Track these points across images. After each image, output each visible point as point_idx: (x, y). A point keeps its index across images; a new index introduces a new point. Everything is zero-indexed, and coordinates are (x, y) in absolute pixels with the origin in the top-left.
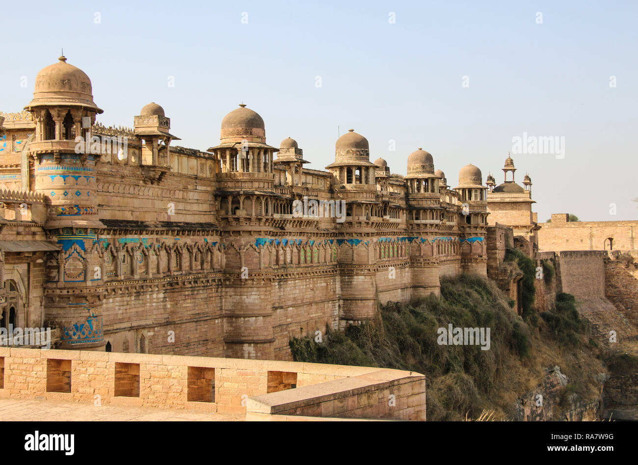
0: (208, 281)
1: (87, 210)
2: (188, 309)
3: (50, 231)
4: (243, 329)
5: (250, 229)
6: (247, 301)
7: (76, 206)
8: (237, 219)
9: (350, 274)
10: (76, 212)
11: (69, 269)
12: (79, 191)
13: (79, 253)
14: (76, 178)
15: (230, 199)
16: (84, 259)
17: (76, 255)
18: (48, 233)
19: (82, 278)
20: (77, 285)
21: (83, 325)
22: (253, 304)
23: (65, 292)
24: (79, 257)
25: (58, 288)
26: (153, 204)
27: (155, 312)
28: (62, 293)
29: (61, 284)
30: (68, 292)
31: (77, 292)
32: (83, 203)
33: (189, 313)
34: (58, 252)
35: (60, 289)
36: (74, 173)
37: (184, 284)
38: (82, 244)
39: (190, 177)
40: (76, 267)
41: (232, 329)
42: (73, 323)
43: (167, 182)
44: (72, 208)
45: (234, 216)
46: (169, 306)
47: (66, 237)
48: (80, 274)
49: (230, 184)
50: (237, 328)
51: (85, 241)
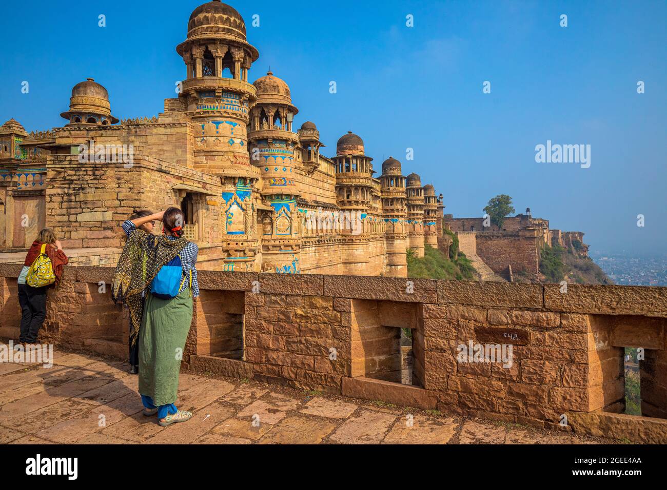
0: (335, 240)
1: (290, 182)
2: (326, 257)
3: (265, 196)
4: (354, 271)
5: (358, 207)
6: (356, 253)
7: (284, 178)
8: (350, 202)
9: (393, 239)
10: (283, 183)
11: (280, 225)
12: (286, 167)
13: (286, 213)
14: (283, 158)
15: (345, 189)
16: (289, 218)
17: (284, 214)
18: (264, 198)
19: (288, 232)
20: (286, 237)
21: (290, 266)
22: (360, 255)
23: (277, 242)
24: (286, 216)
25: (273, 240)
26: (309, 188)
27: (311, 259)
28: (276, 243)
29: (274, 237)
30: (280, 242)
31: (286, 242)
32: (287, 176)
33: (327, 260)
34: (272, 212)
35: (274, 240)
36: (281, 154)
37: (324, 241)
38: (288, 208)
39: (325, 174)
40: (284, 223)
41: (346, 270)
42: (283, 265)
43: (316, 175)
44: (281, 180)
45: (348, 200)
46: (317, 255)
47: (276, 202)
48: (287, 229)
49: (345, 180)
50: (350, 270)
51: (289, 205)
